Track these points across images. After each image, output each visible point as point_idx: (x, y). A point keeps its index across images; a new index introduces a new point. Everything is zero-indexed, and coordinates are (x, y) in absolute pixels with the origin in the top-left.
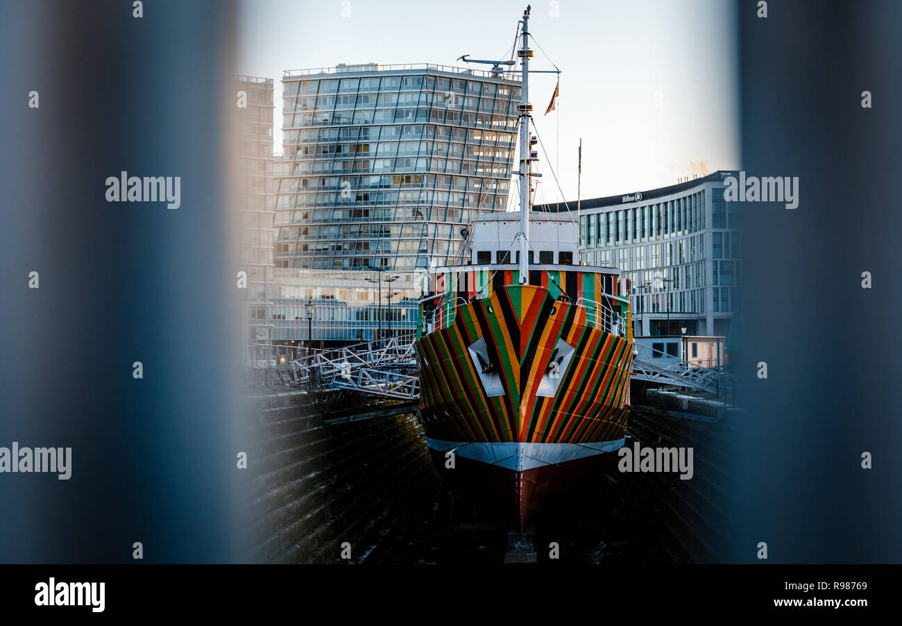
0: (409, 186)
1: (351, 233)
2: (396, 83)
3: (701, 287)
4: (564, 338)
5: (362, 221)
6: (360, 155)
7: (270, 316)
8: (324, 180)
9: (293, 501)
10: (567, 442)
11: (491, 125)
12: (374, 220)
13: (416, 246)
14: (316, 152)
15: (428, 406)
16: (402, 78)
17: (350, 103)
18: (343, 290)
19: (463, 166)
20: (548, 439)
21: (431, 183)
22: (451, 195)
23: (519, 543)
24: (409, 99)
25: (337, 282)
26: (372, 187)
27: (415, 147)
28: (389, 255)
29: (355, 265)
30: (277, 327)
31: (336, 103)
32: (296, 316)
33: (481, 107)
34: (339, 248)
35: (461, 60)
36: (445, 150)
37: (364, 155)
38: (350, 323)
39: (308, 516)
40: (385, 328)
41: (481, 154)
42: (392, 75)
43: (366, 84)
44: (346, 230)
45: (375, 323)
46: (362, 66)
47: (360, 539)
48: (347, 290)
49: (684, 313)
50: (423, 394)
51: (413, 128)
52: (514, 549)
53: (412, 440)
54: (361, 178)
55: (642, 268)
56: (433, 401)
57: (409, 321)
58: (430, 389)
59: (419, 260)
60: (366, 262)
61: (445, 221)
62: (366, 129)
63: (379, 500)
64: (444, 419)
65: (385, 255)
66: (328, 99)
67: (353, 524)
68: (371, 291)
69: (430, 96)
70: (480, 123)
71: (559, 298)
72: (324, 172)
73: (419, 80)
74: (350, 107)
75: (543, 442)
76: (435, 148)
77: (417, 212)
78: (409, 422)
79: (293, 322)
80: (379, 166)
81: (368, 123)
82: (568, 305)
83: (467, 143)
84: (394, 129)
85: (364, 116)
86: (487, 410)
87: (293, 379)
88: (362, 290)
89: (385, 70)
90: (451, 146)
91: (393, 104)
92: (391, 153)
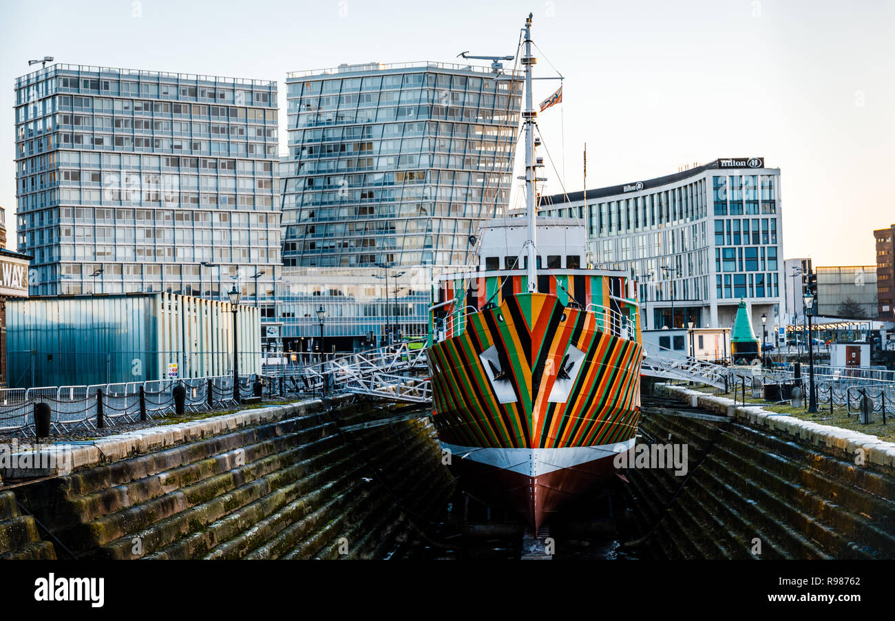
0: (413, 183)
1: (357, 230)
2: (397, 81)
3: (704, 274)
4: (575, 343)
5: (367, 218)
6: (365, 153)
7: (280, 314)
8: (329, 178)
9: (312, 513)
10: (580, 446)
11: (492, 121)
12: (379, 216)
13: (421, 241)
14: (321, 152)
15: (441, 412)
16: (404, 75)
17: (353, 102)
18: (351, 286)
19: (465, 161)
20: (560, 444)
21: (434, 179)
22: (454, 190)
23: (535, 546)
24: (411, 97)
25: (344, 279)
26: (376, 185)
27: (418, 144)
28: (395, 251)
29: (361, 262)
30: (287, 325)
31: (339, 103)
32: (305, 313)
33: (481, 102)
34: (346, 245)
35: (461, 56)
36: (447, 146)
37: (368, 153)
38: (358, 319)
39: (328, 528)
40: (393, 323)
41: (483, 149)
42: (393, 74)
43: (368, 83)
44: (351, 227)
45: (382, 319)
46: (364, 65)
47: (378, 547)
48: (354, 286)
49: (688, 300)
50: (435, 398)
51: (416, 126)
52: (530, 552)
53: (424, 440)
54: (365, 176)
55: (645, 256)
56: (445, 407)
57: (416, 315)
58: (442, 395)
59: (425, 255)
60: (372, 258)
61: (449, 216)
62: (369, 127)
63: (395, 505)
64: (457, 425)
65: (391, 251)
66: (331, 100)
67: (371, 532)
68: (378, 287)
69: (431, 93)
70: (481, 118)
71: (569, 305)
72: (329, 171)
73: (420, 77)
74: (352, 107)
75: (556, 446)
76: (437, 145)
77: (421, 208)
78: (421, 422)
79: (302, 319)
80: (383, 163)
81: (371, 121)
82: (577, 312)
83: (468, 138)
84: (396, 127)
85: (366, 114)
86: (500, 416)
87: (307, 385)
88: (369, 287)
89: (386, 68)
90: (453, 142)
91: (394, 103)
92: (394, 150)
